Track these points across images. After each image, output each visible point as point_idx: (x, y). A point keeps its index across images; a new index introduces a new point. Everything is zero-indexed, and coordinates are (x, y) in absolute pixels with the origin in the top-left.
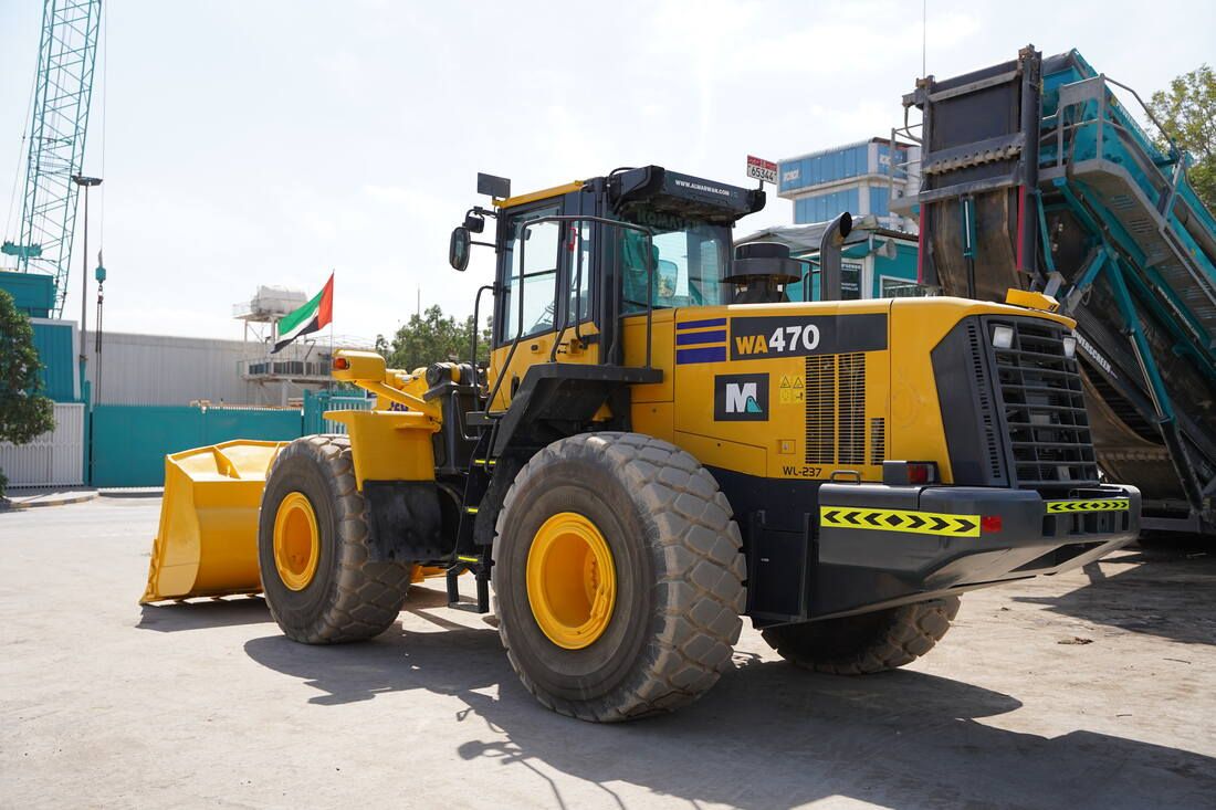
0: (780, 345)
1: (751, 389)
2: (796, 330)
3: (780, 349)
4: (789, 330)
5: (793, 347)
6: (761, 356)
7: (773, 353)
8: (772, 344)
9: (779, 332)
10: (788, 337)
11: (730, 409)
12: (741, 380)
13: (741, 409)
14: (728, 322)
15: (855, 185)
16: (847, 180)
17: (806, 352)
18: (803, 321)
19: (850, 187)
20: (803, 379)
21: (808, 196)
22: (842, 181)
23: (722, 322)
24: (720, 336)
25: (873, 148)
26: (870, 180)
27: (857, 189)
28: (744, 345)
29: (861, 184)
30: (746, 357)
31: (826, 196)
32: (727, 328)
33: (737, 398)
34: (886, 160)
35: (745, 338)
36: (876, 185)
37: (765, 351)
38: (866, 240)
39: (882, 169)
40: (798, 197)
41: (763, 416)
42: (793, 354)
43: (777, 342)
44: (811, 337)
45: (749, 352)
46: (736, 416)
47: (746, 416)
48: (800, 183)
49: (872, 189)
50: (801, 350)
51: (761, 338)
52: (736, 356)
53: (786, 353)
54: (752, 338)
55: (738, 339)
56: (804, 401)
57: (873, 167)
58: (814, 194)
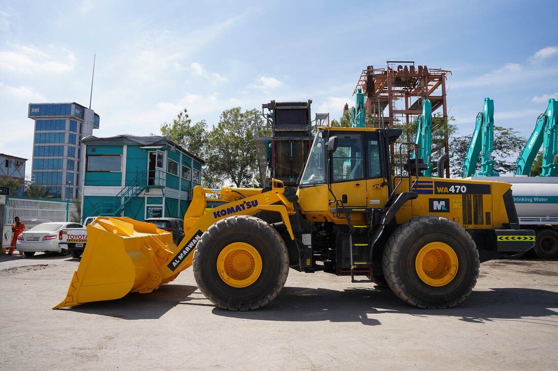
0: (453, 191)
1: (443, 203)
2: (459, 187)
3: (453, 192)
4: (456, 187)
5: (457, 191)
6: (446, 193)
7: (451, 193)
8: (450, 190)
9: (453, 187)
10: (456, 189)
11: (435, 208)
12: (439, 200)
13: (439, 209)
14: (434, 182)
15: (65, 118)
16: (61, 116)
17: (462, 193)
18: (461, 184)
19: (62, 119)
20: (461, 201)
21: (43, 119)
22: (59, 116)
23: (432, 182)
24: (431, 186)
25: (73, 106)
26: (71, 118)
27: (65, 120)
28: (440, 190)
29: (67, 119)
30: (440, 193)
31: (51, 121)
32: (433, 184)
33: (437, 205)
34: (78, 112)
35: (440, 188)
36: (72, 120)
37: (448, 192)
38: (165, 145)
39: (76, 114)
40: (38, 119)
41: (448, 211)
42: (458, 193)
43: (452, 189)
44: (464, 189)
45: (442, 192)
46: (437, 211)
47: (441, 211)
48: (39, 114)
49: (71, 121)
50: (460, 192)
51: (446, 188)
52: (437, 193)
53: (455, 193)
54: (443, 188)
55: (438, 188)
56: (462, 207)
57: (73, 113)
58: (45, 119)
